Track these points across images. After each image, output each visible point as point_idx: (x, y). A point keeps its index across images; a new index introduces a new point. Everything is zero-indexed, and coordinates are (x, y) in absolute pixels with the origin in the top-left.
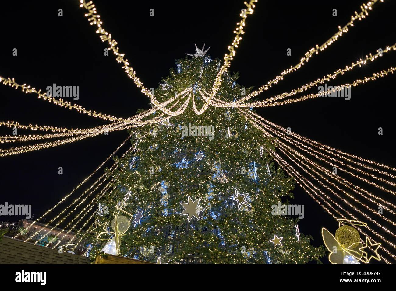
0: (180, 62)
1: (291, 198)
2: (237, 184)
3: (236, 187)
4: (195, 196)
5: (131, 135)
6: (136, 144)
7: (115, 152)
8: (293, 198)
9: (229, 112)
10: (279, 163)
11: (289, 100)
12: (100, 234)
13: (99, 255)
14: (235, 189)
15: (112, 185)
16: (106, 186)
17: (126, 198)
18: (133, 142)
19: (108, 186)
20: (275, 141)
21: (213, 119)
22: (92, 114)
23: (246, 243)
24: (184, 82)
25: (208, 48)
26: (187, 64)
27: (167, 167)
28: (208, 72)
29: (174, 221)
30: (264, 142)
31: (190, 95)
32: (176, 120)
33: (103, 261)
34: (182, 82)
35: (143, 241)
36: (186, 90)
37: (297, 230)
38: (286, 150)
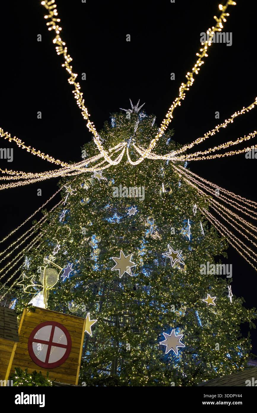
0: (114, 116)
1: (225, 257)
2: (171, 240)
3: (169, 243)
4: (128, 251)
5: (61, 189)
6: (67, 197)
7: (44, 205)
8: (227, 258)
9: (163, 168)
10: (212, 223)
11: (230, 152)
12: (28, 287)
13: (27, 308)
14: (168, 245)
15: (39, 239)
16: (33, 240)
17: (55, 251)
18: (64, 195)
19: (35, 241)
20: (208, 199)
21: (147, 174)
22: (31, 151)
23: (179, 302)
24: (118, 136)
25: (143, 104)
26: (121, 118)
27: (99, 220)
28: (143, 127)
29: (105, 276)
30: (198, 200)
31: (124, 149)
32: (109, 173)
33: (30, 314)
34: (116, 136)
35: (72, 296)
36: (119, 144)
37: (230, 290)
38: (219, 209)
